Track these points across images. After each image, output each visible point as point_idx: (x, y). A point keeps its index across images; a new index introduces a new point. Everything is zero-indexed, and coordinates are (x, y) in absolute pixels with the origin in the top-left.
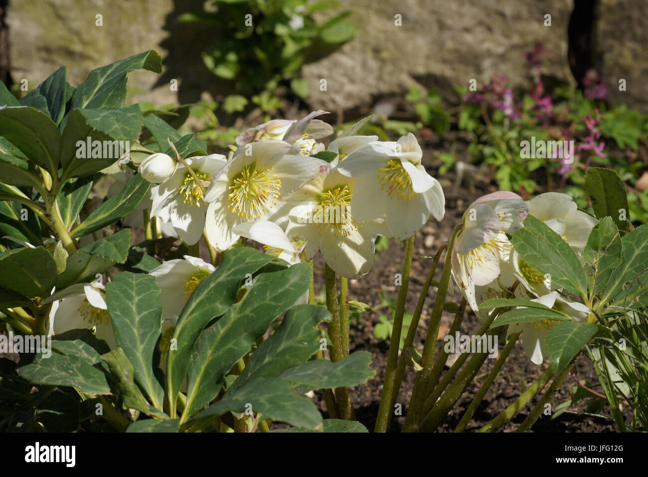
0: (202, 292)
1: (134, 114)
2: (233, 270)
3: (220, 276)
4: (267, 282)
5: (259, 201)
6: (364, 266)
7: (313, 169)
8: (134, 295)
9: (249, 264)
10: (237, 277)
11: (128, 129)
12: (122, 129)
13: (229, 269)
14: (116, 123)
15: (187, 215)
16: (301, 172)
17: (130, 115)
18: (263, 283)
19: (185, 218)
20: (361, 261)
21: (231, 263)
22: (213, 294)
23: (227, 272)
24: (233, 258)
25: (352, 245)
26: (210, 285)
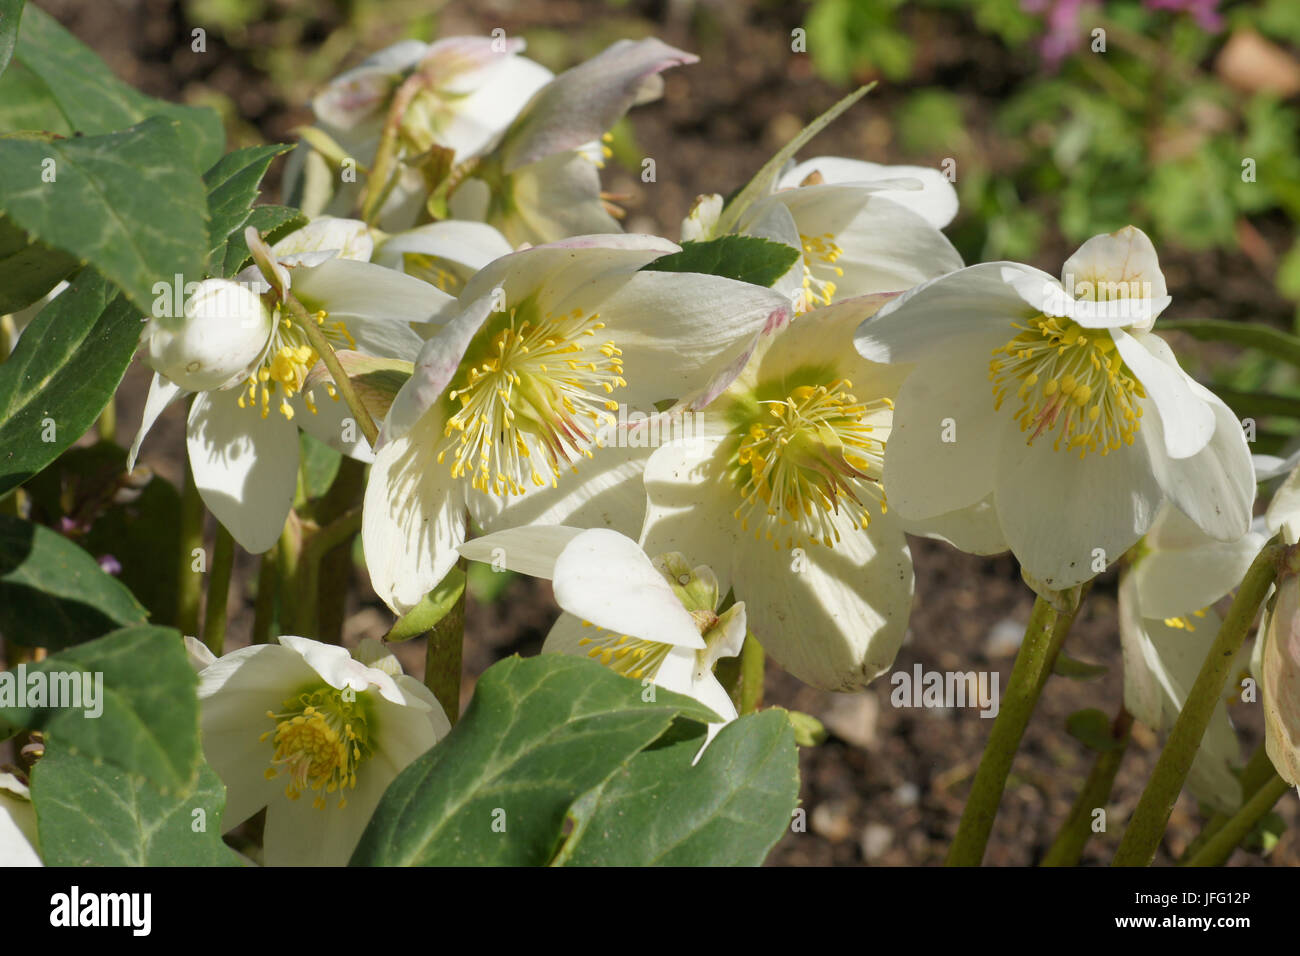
0: (417, 833)
1: (169, 170)
2: (524, 749)
3: (478, 772)
4: (644, 790)
5: (559, 444)
6: (878, 641)
7: (734, 319)
8: (134, 816)
9: (588, 732)
10: (550, 782)
11: (164, 241)
12: (139, 238)
13: (509, 746)
14: (109, 211)
15: (243, 442)
16: (693, 329)
17: (152, 172)
18: (630, 794)
19: (235, 454)
20: (869, 626)
21: (514, 719)
22: (458, 846)
23: (500, 757)
24: (520, 701)
25: (839, 568)
26: (443, 810)
